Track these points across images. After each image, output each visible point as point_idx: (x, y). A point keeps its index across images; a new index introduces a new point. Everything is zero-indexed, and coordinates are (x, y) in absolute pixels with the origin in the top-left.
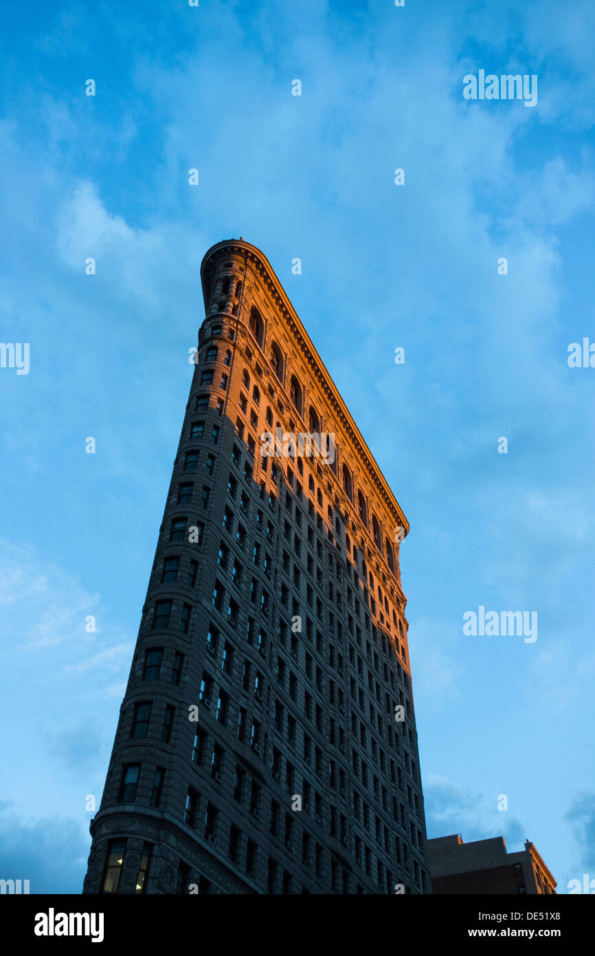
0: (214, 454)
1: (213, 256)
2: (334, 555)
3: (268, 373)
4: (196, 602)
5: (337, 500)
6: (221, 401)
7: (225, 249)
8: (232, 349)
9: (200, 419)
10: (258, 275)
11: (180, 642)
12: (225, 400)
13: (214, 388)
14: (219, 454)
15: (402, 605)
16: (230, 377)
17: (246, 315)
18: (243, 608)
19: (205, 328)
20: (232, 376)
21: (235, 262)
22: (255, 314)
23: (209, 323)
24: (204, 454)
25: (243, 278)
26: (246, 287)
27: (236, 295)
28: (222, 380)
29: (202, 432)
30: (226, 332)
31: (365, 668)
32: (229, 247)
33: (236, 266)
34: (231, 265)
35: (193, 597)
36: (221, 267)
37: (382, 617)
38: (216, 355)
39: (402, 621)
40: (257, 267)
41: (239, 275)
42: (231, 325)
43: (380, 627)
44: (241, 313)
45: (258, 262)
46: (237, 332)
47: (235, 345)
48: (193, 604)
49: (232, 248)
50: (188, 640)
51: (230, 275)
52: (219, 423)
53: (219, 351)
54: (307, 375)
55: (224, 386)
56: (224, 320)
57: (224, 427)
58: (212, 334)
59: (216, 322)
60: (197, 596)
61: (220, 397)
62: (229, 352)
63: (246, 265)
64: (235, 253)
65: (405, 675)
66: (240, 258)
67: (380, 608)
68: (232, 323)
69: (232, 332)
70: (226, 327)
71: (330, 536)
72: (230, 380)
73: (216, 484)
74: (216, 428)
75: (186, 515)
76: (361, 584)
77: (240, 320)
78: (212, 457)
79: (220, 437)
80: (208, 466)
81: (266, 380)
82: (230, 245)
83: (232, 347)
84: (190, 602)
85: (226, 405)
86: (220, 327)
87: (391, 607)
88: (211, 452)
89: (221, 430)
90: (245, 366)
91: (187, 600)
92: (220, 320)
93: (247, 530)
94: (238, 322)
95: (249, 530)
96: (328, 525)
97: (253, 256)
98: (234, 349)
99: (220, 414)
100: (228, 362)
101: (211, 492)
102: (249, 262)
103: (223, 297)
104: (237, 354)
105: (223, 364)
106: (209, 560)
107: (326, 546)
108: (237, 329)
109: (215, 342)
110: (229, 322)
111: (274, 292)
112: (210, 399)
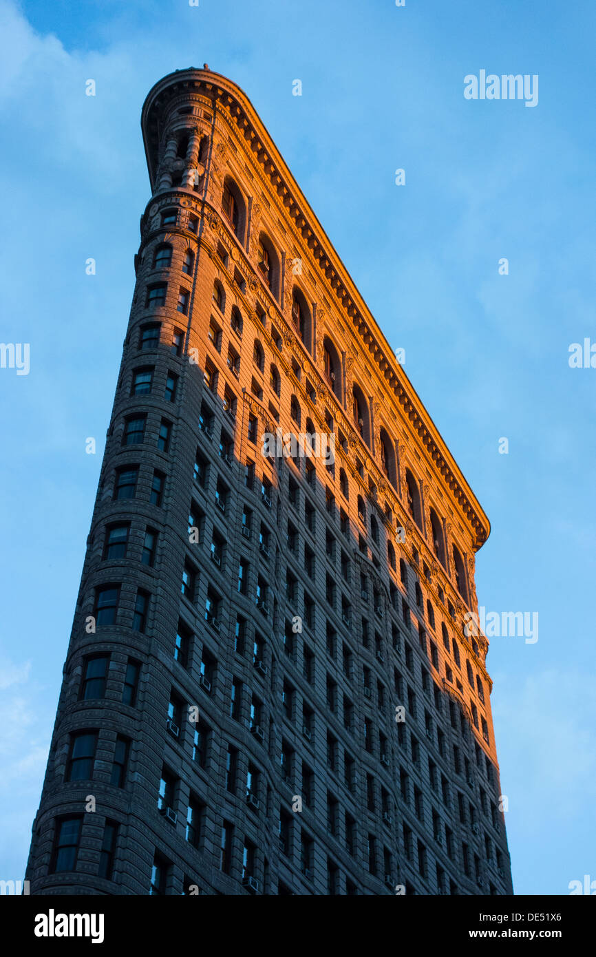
0: (170, 418)
1: (161, 97)
2: (368, 574)
3: (255, 285)
4: (148, 655)
5: (372, 487)
6: (179, 333)
7: (180, 84)
8: (194, 247)
9: (147, 363)
10: (235, 126)
11: (123, 718)
12: (185, 330)
13: (167, 311)
14: (178, 419)
15: (481, 652)
16: (193, 293)
17: (217, 192)
18: (224, 664)
19: (152, 214)
20: (196, 291)
21: (196, 105)
22: (232, 190)
23: (156, 206)
24: (154, 418)
25: (210, 131)
26: (215, 147)
27: (199, 159)
28: (181, 298)
29: (151, 383)
30: (184, 220)
31: (423, 754)
32: (186, 81)
33: (199, 111)
34: (189, 110)
35: (144, 647)
36: (175, 115)
37: (449, 671)
38: (169, 258)
39: (481, 677)
40: (233, 112)
41: (204, 127)
42: (193, 208)
43: (446, 687)
44: (208, 189)
45: (235, 105)
46: (202, 220)
47: (199, 241)
48: (143, 658)
49: (191, 83)
50: (137, 715)
51: (189, 127)
52: (177, 368)
53: (174, 251)
54: (319, 285)
55: (185, 308)
56: (182, 200)
57: (186, 374)
58: (163, 225)
59: (169, 204)
60: (150, 646)
61: (179, 325)
62: (190, 253)
63: (215, 109)
64: (196, 90)
65: (488, 763)
66: (205, 99)
67: (445, 657)
68: (194, 204)
69: (194, 220)
70: (184, 211)
71: (363, 545)
72: (193, 299)
73: (175, 466)
74: (173, 375)
75: (128, 517)
76: (414, 621)
77: (207, 200)
78: (166, 423)
79: (179, 391)
80: (160, 437)
81: (251, 296)
82: (187, 78)
83: (196, 245)
84: (139, 656)
85: (188, 339)
86: (175, 213)
87: (464, 654)
88: (166, 415)
89: (180, 379)
90: (217, 274)
91: (134, 653)
92: (174, 201)
93: (227, 538)
94: (204, 203)
95: (231, 540)
96: (358, 527)
97: (226, 95)
98: (199, 247)
99: (179, 354)
100: (189, 269)
101: (168, 479)
102: (219, 104)
103: (179, 163)
104: (204, 255)
105: (181, 273)
106: (168, 588)
107: (356, 561)
108: (203, 215)
109: (167, 237)
110: (190, 203)
111: (262, 152)
112: (163, 330)
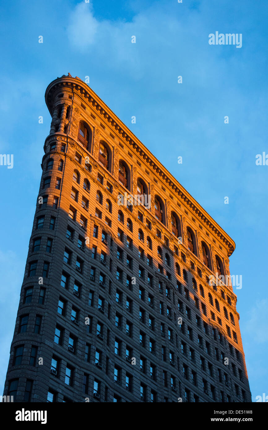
0: (52, 237)
1: (50, 91)
2: (163, 281)
3: (96, 166)
4: (41, 343)
5: (167, 240)
6: (56, 198)
7: (57, 85)
8: (63, 158)
9: (42, 214)
10: (84, 98)
11: (29, 372)
12: (59, 196)
13: (51, 190)
14: (55, 237)
15: (233, 302)
16: (63, 179)
17: (75, 130)
18: (81, 338)
19: (47, 146)
20: (64, 178)
21: (65, 93)
22: (84, 126)
23: (48, 142)
24: (44, 238)
25: (71, 103)
26: (73, 110)
27: (66, 118)
28: (57, 182)
29: (43, 223)
30: (59, 146)
31: (197, 355)
32: (59, 83)
33: (66, 95)
34: (62, 96)
35: (39, 340)
36: (57, 98)
37: (213, 314)
38: (52, 165)
39: (233, 313)
40: (82, 92)
41: (68, 102)
42: (63, 140)
43: (211, 323)
44: (70, 130)
45: (82, 89)
46: (67, 145)
47: (65, 155)
48: (39, 345)
49: (62, 83)
50: (36, 370)
51: (62, 103)
52: (55, 214)
53: (54, 162)
54: (134, 156)
55: (59, 187)
56: (58, 138)
57: (59, 216)
58: (51, 150)
59: (53, 140)
60: (41, 339)
61: (56, 195)
62: (62, 161)
63: (73, 93)
64: (64, 86)
65: (237, 352)
66: (69, 89)
67: (210, 308)
68: (63, 139)
69: (64, 145)
70: (59, 143)
71: (161, 267)
72: (62, 181)
73: (54, 258)
74: (53, 218)
75: (32, 284)
76: (192, 296)
77: (69, 136)
78: (50, 239)
79: (56, 224)
80: (47, 246)
81: (94, 172)
82: (60, 82)
83: (64, 157)
84: (36, 344)
85: (60, 200)
86: (55, 144)
87: (222, 305)
88: (49, 236)
89: (56, 219)
90: (75, 167)
91: (34, 343)
92: (54, 139)
93: (83, 283)
94: (67, 137)
95: (85, 283)
96: (157, 259)
97: (77, 86)
98: (66, 157)
99: (56, 208)
100: (61, 168)
101: (50, 264)
102: (75, 90)
103: (57, 121)
104: (68, 160)
105: (57, 171)
106: (50, 312)
107: (156, 276)
108: (67, 142)
109: (51, 156)
110: (61, 139)
111: (98, 106)
112: (49, 198)
